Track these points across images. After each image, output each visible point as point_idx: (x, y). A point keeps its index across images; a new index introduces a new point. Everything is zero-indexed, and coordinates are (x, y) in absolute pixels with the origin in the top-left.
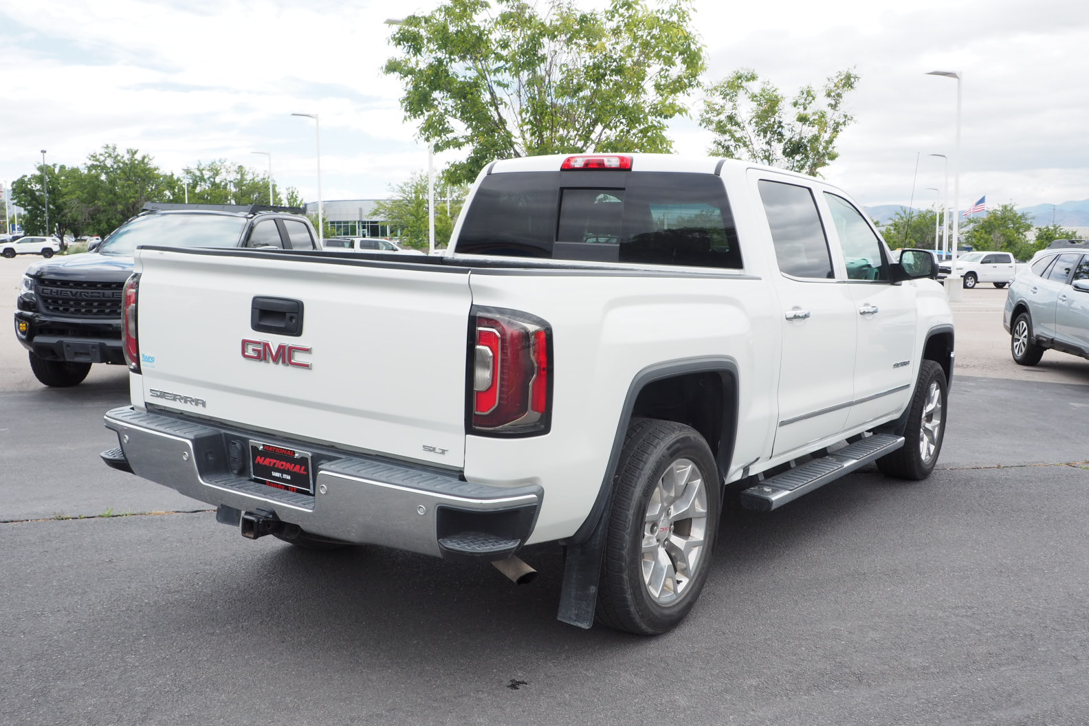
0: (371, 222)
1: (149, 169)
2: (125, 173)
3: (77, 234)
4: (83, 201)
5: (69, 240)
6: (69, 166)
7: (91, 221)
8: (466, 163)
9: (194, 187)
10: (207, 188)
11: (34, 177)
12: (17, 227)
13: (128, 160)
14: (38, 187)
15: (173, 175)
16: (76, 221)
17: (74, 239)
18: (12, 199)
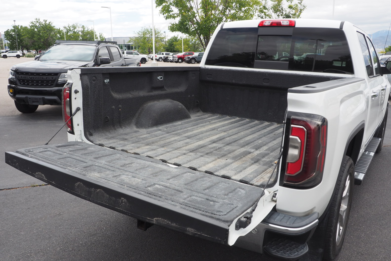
0: (128, 45)
1: (52, 27)
2: (43, 28)
3: (28, 50)
4: (29, 38)
5: (25, 52)
6: (24, 26)
7: (32, 45)
8: (178, 23)
9: (67, 33)
10: (72, 33)
11: (12, 30)
12: (7, 47)
13: (44, 23)
14: (14, 33)
15: (60, 29)
16: (27, 45)
17: (27, 51)
18: (5, 38)
